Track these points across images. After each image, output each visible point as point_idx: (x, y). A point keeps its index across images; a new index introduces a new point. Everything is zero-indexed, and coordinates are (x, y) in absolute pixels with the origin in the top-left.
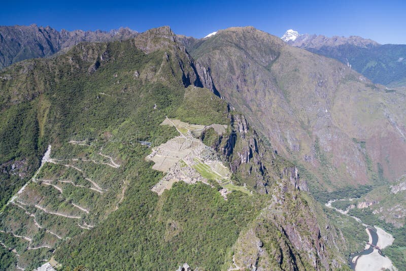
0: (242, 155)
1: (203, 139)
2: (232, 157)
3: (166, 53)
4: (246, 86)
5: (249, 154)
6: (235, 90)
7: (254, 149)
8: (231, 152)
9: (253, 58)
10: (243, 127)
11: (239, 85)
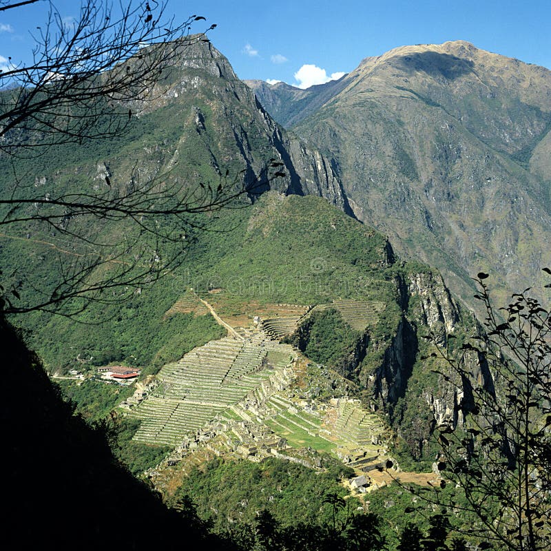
0: (437, 401)
1: (302, 346)
2: (403, 408)
3: (193, 108)
4: (453, 211)
5: (461, 396)
6: (419, 226)
7: (478, 382)
8: (399, 391)
9: (472, 131)
10: (440, 313)
11: (431, 212)
